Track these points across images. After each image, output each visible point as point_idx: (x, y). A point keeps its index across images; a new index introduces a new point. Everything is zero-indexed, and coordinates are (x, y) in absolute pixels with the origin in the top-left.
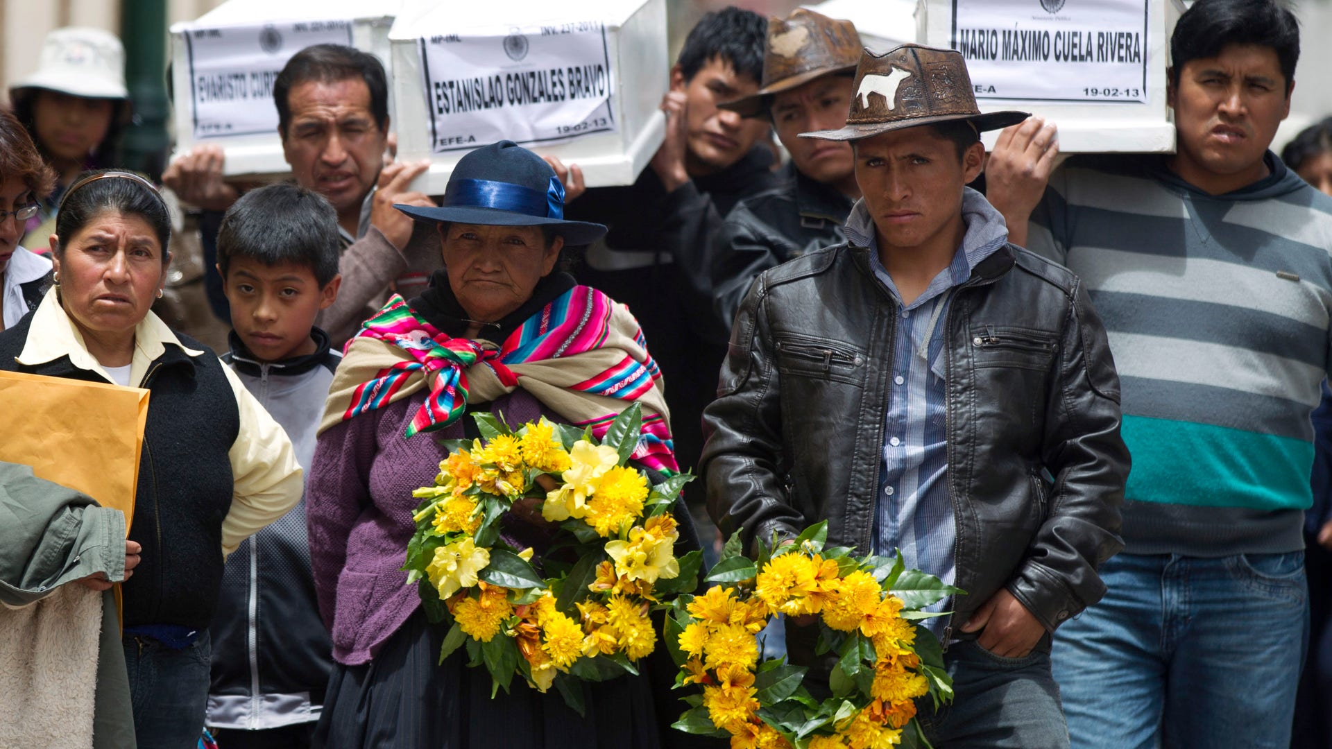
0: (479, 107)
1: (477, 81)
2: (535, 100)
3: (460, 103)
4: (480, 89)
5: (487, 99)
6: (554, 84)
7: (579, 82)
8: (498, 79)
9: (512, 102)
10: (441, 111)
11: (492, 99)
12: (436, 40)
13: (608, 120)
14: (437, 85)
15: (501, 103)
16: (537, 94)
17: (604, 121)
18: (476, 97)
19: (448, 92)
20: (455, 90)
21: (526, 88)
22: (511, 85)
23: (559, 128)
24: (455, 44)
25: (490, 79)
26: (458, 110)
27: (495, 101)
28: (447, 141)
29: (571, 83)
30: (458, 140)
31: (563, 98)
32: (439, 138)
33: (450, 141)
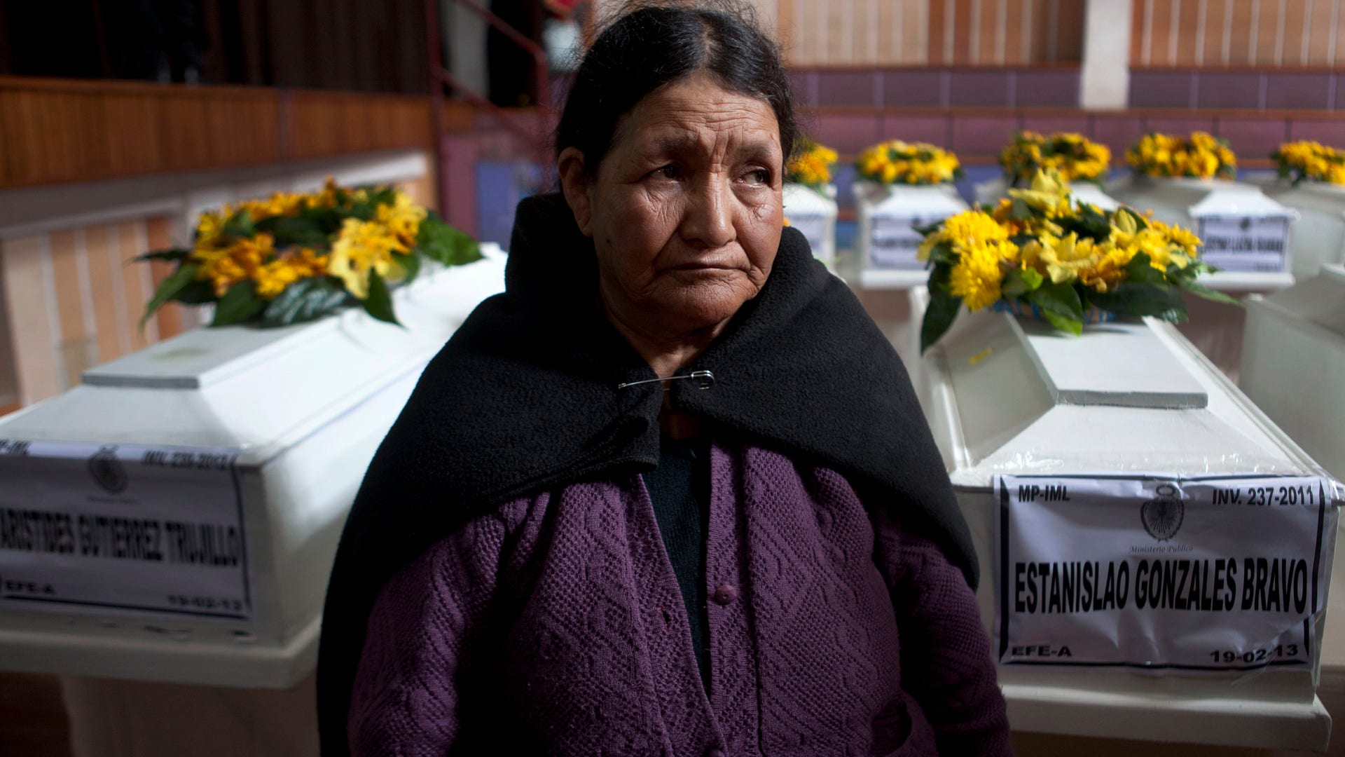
0: (1086, 608)
1: (1088, 566)
2: (1181, 605)
3: (1055, 600)
4: (1092, 580)
5: (1101, 594)
6: (1219, 584)
7: (1261, 584)
8: (1124, 566)
9: (1140, 604)
10: (1020, 607)
11: (1109, 596)
12: (1028, 494)
13: (1301, 649)
14: (1020, 568)
15: (1122, 604)
16: (1185, 595)
17: (1294, 649)
18: (1083, 592)
19: (1038, 580)
20: (1049, 579)
21: (1169, 583)
22: (1145, 577)
23: (1216, 654)
24: (1060, 504)
25: (1111, 565)
26: (1050, 611)
27: (1114, 598)
28: (1024, 651)
29: (1248, 584)
30: (1041, 651)
31: (1230, 606)
32: (1011, 644)
33: (1029, 651)
